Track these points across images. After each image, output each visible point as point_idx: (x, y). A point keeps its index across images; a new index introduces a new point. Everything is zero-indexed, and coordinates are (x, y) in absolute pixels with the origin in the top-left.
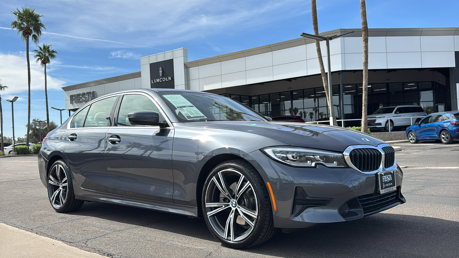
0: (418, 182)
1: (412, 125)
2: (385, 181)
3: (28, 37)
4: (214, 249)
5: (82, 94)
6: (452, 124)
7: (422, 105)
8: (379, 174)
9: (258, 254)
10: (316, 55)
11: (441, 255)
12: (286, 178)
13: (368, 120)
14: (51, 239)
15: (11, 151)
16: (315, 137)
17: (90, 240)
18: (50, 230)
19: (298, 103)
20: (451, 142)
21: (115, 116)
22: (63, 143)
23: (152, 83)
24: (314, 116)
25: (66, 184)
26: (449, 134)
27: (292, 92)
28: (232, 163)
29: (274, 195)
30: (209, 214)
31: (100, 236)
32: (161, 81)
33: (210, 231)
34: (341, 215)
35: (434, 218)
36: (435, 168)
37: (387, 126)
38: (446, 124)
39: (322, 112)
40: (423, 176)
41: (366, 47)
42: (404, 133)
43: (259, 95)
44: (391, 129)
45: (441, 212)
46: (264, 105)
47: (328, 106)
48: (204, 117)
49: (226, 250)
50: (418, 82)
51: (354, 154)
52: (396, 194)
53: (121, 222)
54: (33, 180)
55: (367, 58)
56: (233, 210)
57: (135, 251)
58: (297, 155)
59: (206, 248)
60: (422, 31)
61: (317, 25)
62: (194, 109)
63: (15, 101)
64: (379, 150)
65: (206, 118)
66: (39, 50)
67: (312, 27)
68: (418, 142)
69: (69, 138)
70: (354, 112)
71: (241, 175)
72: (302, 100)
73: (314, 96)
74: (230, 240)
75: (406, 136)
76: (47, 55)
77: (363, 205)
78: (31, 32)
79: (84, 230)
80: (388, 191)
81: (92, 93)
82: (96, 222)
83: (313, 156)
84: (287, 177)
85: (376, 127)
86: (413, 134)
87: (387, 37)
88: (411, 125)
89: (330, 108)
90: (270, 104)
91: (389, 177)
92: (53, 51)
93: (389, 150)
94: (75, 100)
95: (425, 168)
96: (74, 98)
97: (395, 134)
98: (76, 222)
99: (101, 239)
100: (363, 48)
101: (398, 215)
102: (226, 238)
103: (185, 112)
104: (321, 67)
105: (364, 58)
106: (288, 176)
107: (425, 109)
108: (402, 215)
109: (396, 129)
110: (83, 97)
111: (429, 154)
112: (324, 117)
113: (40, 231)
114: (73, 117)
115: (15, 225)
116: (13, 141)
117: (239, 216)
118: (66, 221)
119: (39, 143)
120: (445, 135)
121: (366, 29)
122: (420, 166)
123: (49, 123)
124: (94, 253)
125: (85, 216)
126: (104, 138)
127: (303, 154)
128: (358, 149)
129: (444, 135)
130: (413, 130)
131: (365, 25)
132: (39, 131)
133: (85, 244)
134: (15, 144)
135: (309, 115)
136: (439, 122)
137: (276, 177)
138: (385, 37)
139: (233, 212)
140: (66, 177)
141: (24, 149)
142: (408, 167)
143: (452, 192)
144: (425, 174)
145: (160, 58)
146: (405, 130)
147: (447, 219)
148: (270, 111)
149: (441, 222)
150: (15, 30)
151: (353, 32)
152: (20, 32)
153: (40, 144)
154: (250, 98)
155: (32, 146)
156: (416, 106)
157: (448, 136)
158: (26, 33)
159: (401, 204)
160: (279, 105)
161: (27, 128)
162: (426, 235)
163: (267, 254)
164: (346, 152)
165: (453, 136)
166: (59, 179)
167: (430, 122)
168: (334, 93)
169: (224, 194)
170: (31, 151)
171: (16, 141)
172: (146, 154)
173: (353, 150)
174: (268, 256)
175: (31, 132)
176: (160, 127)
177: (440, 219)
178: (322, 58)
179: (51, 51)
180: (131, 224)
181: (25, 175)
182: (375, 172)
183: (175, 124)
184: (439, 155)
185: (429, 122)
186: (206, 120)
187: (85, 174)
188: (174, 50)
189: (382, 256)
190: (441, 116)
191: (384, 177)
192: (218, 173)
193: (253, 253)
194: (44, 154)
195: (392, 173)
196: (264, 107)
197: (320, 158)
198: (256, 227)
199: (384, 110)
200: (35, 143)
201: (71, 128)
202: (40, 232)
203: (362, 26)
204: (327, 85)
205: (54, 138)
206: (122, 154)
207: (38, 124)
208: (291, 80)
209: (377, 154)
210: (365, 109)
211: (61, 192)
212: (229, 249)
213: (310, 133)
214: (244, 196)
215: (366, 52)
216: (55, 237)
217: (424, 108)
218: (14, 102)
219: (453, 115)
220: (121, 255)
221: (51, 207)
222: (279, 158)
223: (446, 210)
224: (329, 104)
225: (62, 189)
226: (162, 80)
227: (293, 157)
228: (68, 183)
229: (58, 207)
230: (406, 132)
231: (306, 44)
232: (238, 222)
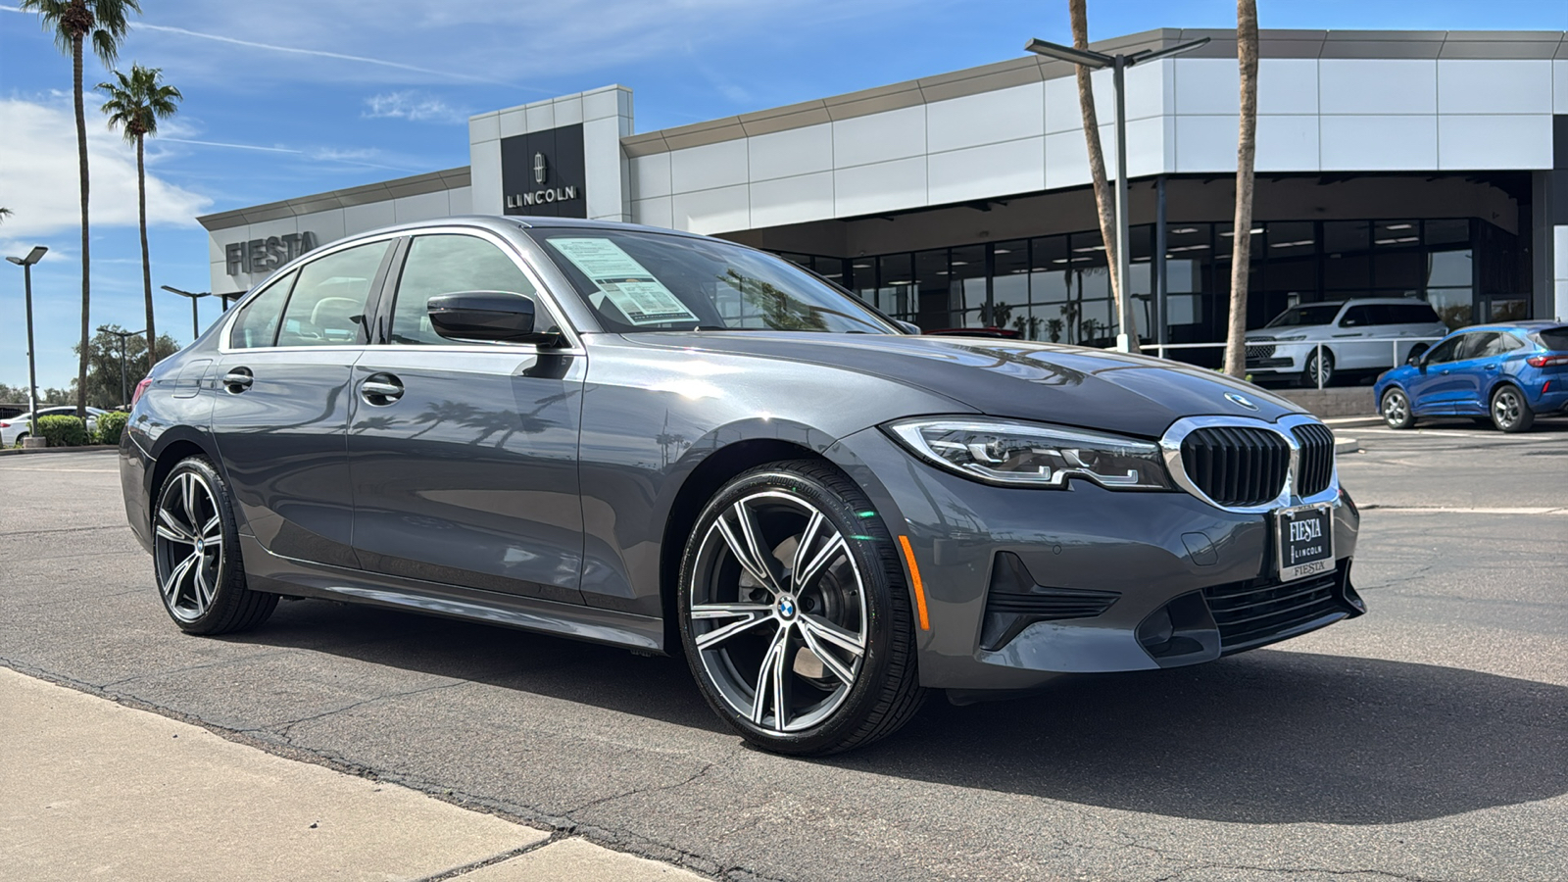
0: (1408, 554)
1: (1396, 365)
2: (1298, 539)
3: (78, 40)
4: (717, 755)
5: (267, 241)
6: (1533, 365)
7: (1436, 300)
8: (1277, 513)
9: (865, 774)
10: (1079, 119)
11: (1477, 784)
12: (964, 522)
13: (1247, 347)
14: (168, 719)
15: (26, 434)
16: (1069, 386)
17: (300, 723)
18: (164, 691)
19: (1009, 287)
20: (1527, 426)
21: (383, 311)
22: (203, 398)
23: (510, 206)
24: (1064, 333)
25: (218, 539)
26: (1520, 396)
27: (990, 246)
28: (783, 470)
29: (923, 585)
30: (703, 640)
31: (335, 710)
32: (539, 202)
33: (706, 696)
34: (1146, 647)
35: (1456, 669)
36: (1469, 510)
37: (1312, 370)
38: (1511, 364)
39: (1092, 319)
40: (1426, 535)
41: (1251, 93)
42: (1369, 393)
43: (878, 257)
44: (1325, 380)
45: (1483, 652)
46: (894, 290)
47: (1113, 298)
48: (689, 316)
49: (756, 759)
50: (1422, 222)
51: (1196, 446)
52: (1333, 584)
53: (406, 668)
54: (104, 532)
55: (1250, 133)
56: (784, 629)
57: (453, 759)
58: (1003, 447)
59: (690, 753)
60: (1444, 41)
61: (1084, 13)
62: (655, 291)
63: (35, 263)
64: (1282, 435)
65: (696, 319)
66: (119, 87)
67: (1068, 18)
68: (1416, 425)
69: (226, 383)
70: (1200, 321)
71: (812, 513)
72: (1026, 275)
73: (1065, 261)
74: (773, 728)
75: (1374, 402)
76: (144, 104)
77: (1219, 618)
78: (91, 23)
79: (278, 690)
80: (1308, 574)
81: (303, 240)
82: (319, 665)
83: (1059, 449)
84: (968, 519)
85: (1274, 372)
86: (1400, 398)
87: (1321, 60)
88: (1392, 367)
89: (1120, 302)
90: (916, 287)
91: (1310, 526)
92: (166, 91)
93: (1316, 436)
94: (242, 262)
95: (1437, 510)
96: (239, 253)
97: (1337, 395)
98: (252, 665)
99: (336, 720)
100: (1239, 96)
101: (1337, 657)
102: (758, 721)
103: (623, 299)
104: (1094, 161)
105: (1242, 130)
106: (973, 518)
107: (1443, 314)
108: (1353, 658)
109: (1343, 379)
110: (271, 251)
111: (1450, 464)
112: (1097, 335)
113: (129, 692)
114: (240, 312)
115: (45, 674)
116: (31, 399)
117: (803, 648)
118: (218, 661)
119: (122, 407)
120: (1507, 400)
121: (1253, 31)
122: (1418, 504)
123: (153, 340)
124: (314, 765)
125: (280, 648)
126: (346, 385)
127: (1024, 444)
128: (1211, 431)
129: (1504, 402)
130: (1399, 384)
131: (1250, 15)
132: (119, 369)
133: (284, 735)
134: (38, 412)
135: (1046, 330)
136: (1491, 358)
137: (930, 519)
138: (1316, 60)
139: (782, 635)
140: (217, 515)
141: (69, 427)
142: (1378, 506)
143: (1523, 589)
144: (1434, 531)
145: (538, 119)
146: (1371, 384)
147: (1501, 674)
148: (913, 314)
149: (1482, 683)
150: (34, 14)
151: (1208, 40)
152: (52, 19)
153: (122, 411)
154: (847, 265)
155: (96, 418)
156: (1414, 301)
157: (1517, 404)
158: (73, 23)
159: (1349, 618)
160: (945, 292)
161: (79, 355)
162: (1427, 723)
163: (894, 775)
164: (1169, 437)
165: (1536, 404)
166: (193, 521)
167: (1459, 358)
168: (1134, 254)
169: (754, 575)
170: (92, 435)
171: (41, 399)
172: (489, 439)
173: (1194, 432)
174: (897, 778)
175: (91, 370)
176: (538, 347)
177: (1479, 673)
178: (1099, 129)
179: (158, 88)
180: (440, 674)
181: (73, 515)
182: (1265, 508)
183: (588, 339)
184: (1486, 469)
185: (1456, 355)
186: (697, 328)
187: (279, 503)
188: (584, 93)
189: (1278, 786)
190: (1495, 336)
191: (1294, 527)
192: (736, 505)
193: (846, 771)
194: (142, 437)
195: (1324, 513)
196: (895, 298)
197: (1080, 458)
198: (860, 685)
199: (1304, 313)
200: (106, 409)
201: (230, 347)
202: (129, 697)
203: (1237, 21)
204: (1113, 222)
205: (174, 384)
206: (405, 437)
207: (115, 344)
208: (989, 204)
209: (1275, 448)
210: (1239, 307)
211: (200, 567)
212: (768, 756)
213: (1052, 373)
214: (823, 584)
215: (1250, 111)
216: (181, 713)
217: (1440, 309)
218: (32, 267)
219: (1538, 335)
220: (405, 771)
221: (164, 616)
222: (941, 455)
223: (1498, 645)
224: (1118, 291)
225: (202, 555)
226: (542, 197)
227: (990, 452)
228: (223, 536)
229: (188, 615)
230: (1375, 389)
231: (1044, 80)
232: (800, 668)
